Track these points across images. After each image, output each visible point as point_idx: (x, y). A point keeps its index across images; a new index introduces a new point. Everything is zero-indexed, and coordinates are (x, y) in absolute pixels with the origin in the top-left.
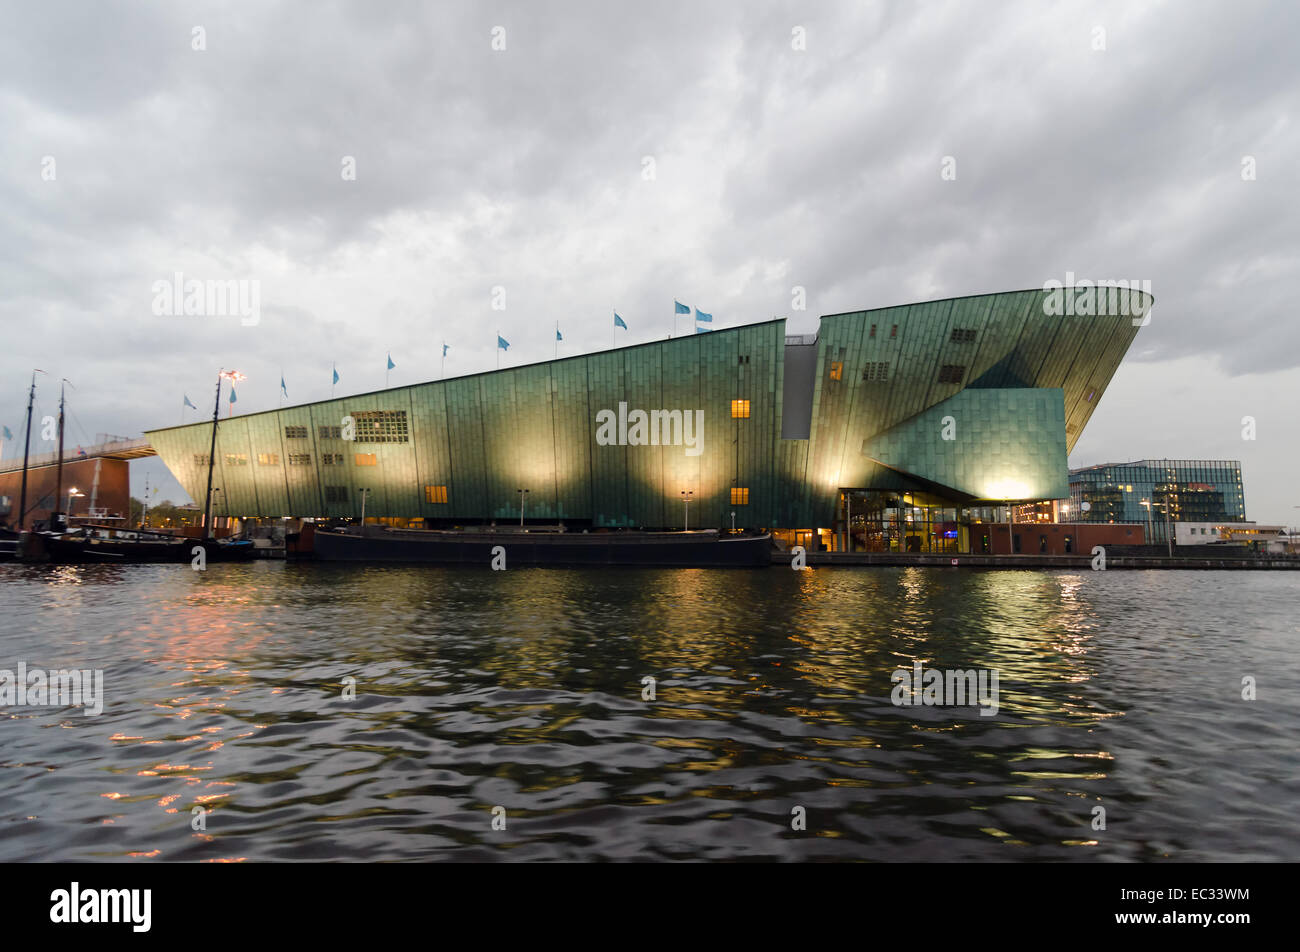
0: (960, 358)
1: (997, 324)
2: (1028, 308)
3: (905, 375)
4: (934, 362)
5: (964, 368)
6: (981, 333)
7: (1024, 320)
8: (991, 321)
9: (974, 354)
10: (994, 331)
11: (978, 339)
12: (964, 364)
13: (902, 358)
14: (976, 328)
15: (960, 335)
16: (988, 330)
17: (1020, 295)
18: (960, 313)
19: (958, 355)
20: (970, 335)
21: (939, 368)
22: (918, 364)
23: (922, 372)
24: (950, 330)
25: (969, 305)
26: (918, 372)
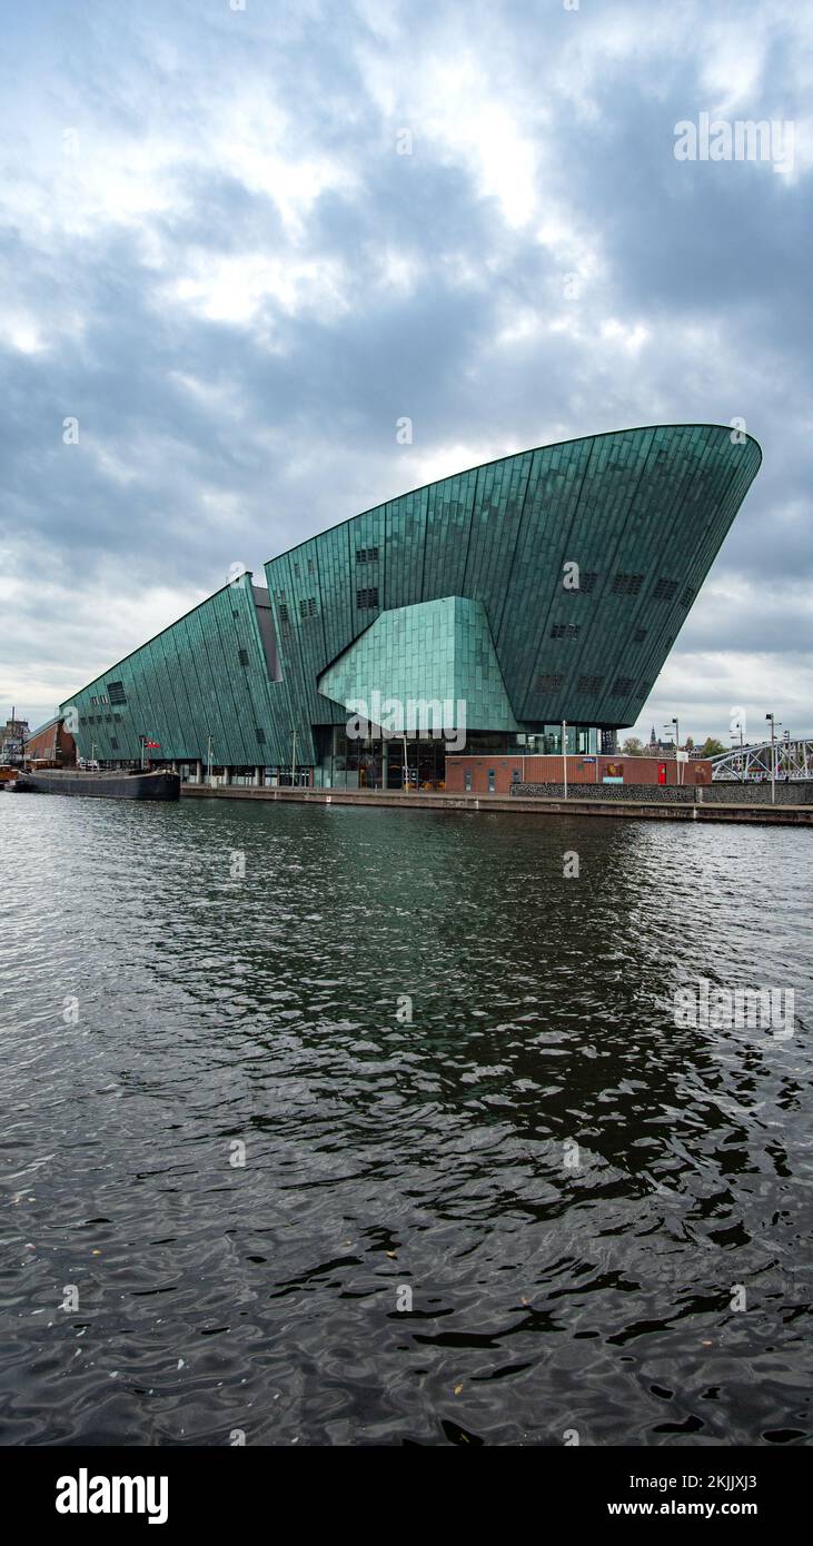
0: (370, 580)
1: (396, 536)
2: (424, 507)
3: (329, 608)
4: (348, 589)
5: (376, 589)
6: (382, 549)
7: (424, 523)
8: (389, 534)
9: (382, 572)
10: (395, 543)
11: (381, 556)
12: (375, 586)
13: (323, 590)
14: (376, 545)
15: (364, 556)
16: (388, 544)
17: (410, 498)
18: (358, 533)
19: (369, 576)
20: (374, 552)
21: (354, 595)
22: (336, 594)
23: (342, 602)
24: (353, 553)
25: (363, 523)
26: (339, 602)
